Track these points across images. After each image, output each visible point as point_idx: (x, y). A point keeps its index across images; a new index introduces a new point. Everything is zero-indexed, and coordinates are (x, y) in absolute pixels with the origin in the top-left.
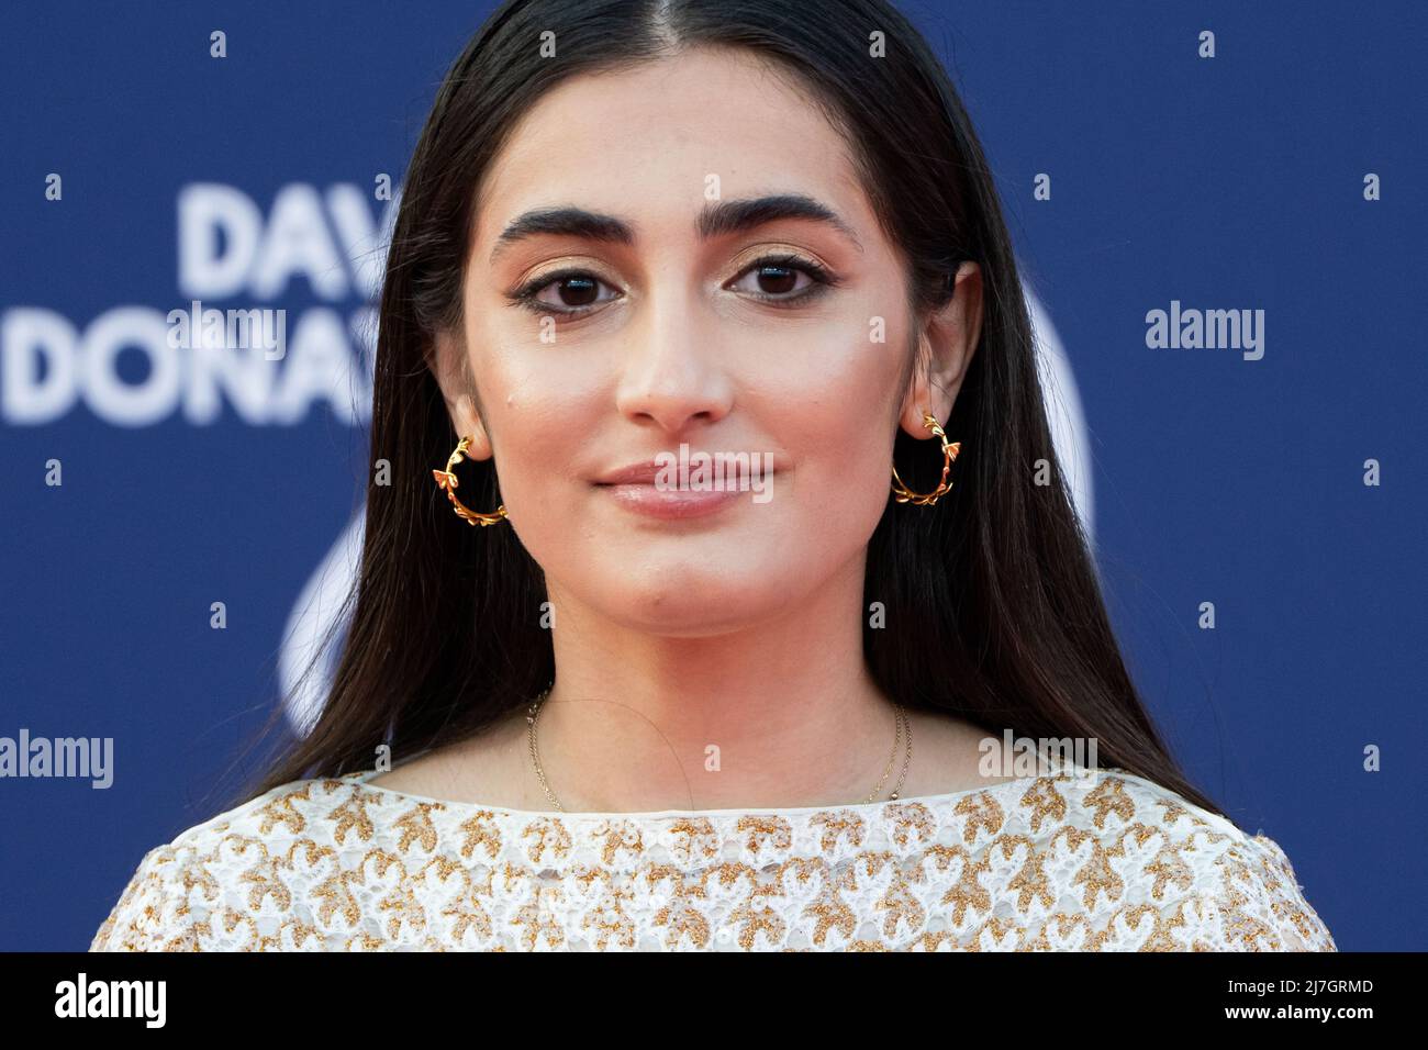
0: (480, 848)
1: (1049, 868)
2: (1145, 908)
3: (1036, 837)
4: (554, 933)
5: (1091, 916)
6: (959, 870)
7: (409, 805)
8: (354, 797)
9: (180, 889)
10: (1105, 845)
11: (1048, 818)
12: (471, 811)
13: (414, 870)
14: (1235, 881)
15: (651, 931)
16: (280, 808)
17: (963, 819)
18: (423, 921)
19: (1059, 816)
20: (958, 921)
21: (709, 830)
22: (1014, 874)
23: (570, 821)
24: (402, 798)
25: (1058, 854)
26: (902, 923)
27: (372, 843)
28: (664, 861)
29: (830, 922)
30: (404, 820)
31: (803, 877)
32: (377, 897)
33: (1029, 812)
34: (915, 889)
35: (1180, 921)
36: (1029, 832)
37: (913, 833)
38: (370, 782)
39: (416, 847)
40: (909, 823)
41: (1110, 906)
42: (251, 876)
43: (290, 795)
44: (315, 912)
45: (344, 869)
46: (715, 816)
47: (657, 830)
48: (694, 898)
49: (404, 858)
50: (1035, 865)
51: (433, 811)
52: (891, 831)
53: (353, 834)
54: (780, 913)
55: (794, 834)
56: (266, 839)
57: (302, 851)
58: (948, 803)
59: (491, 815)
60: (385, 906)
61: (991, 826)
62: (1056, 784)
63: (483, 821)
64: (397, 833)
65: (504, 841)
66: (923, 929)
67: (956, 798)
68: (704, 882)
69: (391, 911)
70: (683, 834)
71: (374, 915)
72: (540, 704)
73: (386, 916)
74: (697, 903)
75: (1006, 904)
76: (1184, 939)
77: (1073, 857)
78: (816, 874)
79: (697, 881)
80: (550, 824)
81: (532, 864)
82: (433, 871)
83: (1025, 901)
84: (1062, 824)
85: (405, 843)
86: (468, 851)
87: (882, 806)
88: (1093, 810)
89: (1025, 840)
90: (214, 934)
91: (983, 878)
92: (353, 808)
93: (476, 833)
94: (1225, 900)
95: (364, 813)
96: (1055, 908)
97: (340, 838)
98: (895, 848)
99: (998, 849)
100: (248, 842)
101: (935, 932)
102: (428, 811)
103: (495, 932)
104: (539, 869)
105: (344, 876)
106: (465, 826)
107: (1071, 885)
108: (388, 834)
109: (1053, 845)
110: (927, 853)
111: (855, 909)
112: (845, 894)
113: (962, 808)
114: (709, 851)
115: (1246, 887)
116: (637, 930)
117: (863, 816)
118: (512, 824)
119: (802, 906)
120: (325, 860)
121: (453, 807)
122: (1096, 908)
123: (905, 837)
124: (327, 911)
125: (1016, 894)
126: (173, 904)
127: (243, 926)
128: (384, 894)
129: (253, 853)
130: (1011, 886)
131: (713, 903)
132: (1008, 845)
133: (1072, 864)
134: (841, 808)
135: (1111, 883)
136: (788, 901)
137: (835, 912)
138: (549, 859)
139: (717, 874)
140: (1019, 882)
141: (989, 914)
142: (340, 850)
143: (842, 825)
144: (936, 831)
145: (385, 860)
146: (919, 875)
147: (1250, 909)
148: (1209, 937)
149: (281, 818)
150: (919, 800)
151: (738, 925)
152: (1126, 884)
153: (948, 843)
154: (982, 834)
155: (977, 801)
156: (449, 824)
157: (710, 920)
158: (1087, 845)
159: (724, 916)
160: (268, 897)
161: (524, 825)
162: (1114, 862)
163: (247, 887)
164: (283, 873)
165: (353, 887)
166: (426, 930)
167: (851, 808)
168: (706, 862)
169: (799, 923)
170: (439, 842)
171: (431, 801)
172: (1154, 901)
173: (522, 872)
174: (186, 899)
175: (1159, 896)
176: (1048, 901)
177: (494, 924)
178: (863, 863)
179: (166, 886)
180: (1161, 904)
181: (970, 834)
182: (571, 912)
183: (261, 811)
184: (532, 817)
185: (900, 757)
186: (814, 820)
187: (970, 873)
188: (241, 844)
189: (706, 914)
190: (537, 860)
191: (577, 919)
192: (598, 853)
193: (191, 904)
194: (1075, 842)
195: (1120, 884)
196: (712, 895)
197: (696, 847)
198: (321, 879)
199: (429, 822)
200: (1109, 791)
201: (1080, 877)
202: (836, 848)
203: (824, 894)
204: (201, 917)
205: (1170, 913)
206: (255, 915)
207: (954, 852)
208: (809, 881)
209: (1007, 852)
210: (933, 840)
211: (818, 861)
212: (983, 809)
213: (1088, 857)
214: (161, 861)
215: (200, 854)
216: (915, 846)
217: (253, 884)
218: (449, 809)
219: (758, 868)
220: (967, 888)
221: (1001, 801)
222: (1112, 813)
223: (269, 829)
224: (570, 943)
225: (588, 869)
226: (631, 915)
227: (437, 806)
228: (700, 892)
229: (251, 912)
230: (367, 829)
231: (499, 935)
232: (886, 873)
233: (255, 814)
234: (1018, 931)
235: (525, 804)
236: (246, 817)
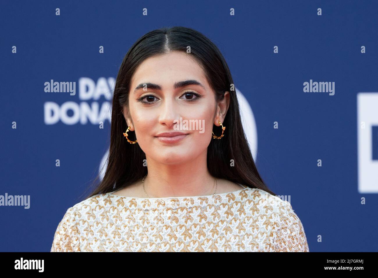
0: (133, 206)
1: (245, 207)
2: (264, 215)
3: (242, 202)
4: (148, 222)
5: (254, 217)
6: (227, 208)
7: (119, 198)
8: (108, 197)
9: (74, 216)
10: (256, 203)
11: (244, 198)
12: (131, 199)
13: (120, 210)
14: (282, 210)
15: (167, 221)
16: (94, 199)
17: (228, 198)
18: (122, 220)
19: (246, 198)
20: (227, 218)
21: (178, 201)
22: (238, 209)
23: (150, 200)
24: (117, 197)
25: (247, 205)
26: (216, 218)
27: (111, 206)
28: (170, 207)
29: (202, 218)
30: (118, 201)
31: (197, 209)
32: (113, 215)
33: (240, 197)
34: (219, 211)
35: (271, 218)
36: (241, 200)
37: (218, 201)
38: (111, 194)
39: (120, 206)
40: (217, 199)
41: (257, 215)
42: (88, 213)
43: (96, 197)
44: (100, 219)
45: (106, 210)
46: (179, 198)
47: (168, 201)
48: (175, 214)
49: (118, 208)
50: (242, 207)
51: (124, 199)
52: (214, 201)
53: (108, 204)
54: (192, 216)
55: (195, 201)
56: (91, 205)
57: (98, 207)
58: (225, 195)
59: (135, 199)
60: (114, 217)
61: (233, 199)
62: (246, 191)
63: (133, 200)
64: (116, 203)
65: (138, 204)
66: (220, 219)
67: (226, 194)
68: (177, 211)
69: (115, 218)
70: (173, 202)
71: (112, 219)
72: (145, 178)
73: (114, 219)
74: (176, 215)
75: (237, 215)
76: (272, 221)
77: (250, 205)
78: (199, 209)
79: (176, 211)
80: (147, 201)
81: (143, 208)
82: (124, 210)
83: (240, 214)
84: (247, 199)
85: (118, 205)
86: (130, 206)
87: (212, 196)
88: (253, 196)
89: (240, 202)
90: (80, 225)
91: (232, 209)
92: (108, 199)
93: (132, 203)
94: (280, 213)
95: (110, 200)
96: (246, 215)
97: (105, 204)
98: (215, 204)
99: (235, 204)
100: (87, 206)
101: (223, 220)
102: (122, 199)
103: (136, 222)
104: (144, 209)
105: (106, 212)
106: (130, 202)
107: (249, 211)
108: (115, 203)
109: (245, 203)
110: (221, 205)
111: (207, 215)
112: (205, 213)
113: (227, 196)
114: (178, 205)
115: (284, 211)
116: (164, 220)
117: (208, 198)
118: (139, 201)
119: (197, 215)
120: (102, 209)
121: (127, 198)
122: (254, 215)
123: (216, 202)
124: (103, 219)
125: (239, 213)
126: (72, 219)
127: (86, 223)
128: (114, 215)
129: (88, 208)
130: (237, 211)
131: (179, 215)
132: (237, 203)
133: (249, 207)
134: (204, 196)
135: (257, 210)
136: (194, 214)
137: (203, 216)
138: (147, 207)
139: (180, 209)
140: (239, 210)
141: (234, 217)
142: (105, 207)
143: (204, 200)
144: (223, 201)
145: (114, 208)
146: (219, 209)
147: (285, 215)
148: (277, 221)
149: (94, 201)
150: (219, 195)
151: (184, 219)
152: (260, 210)
153: (225, 203)
154: (232, 201)
155: (230, 195)
156: (127, 201)
157: (179, 218)
158: (252, 203)
159: (181, 217)
160: (91, 217)
161: (141, 201)
162: (258, 206)
163: (87, 215)
164: (94, 212)
165: (108, 214)
166: (123, 222)
167: (206, 196)
168: (177, 207)
169: (196, 218)
170: (125, 205)
171: (123, 197)
172: (266, 214)
173: (141, 210)
174: (75, 218)
175: (267, 212)
176: (245, 214)
177: (136, 220)
178: (208, 207)
179: (71, 215)
180: (267, 214)
181: (229, 201)
182: (151, 217)
183: (90, 200)
184: (143, 199)
185: (215, 187)
186: (198, 199)
187: (229, 208)
188: (86, 206)
189: (178, 217)
190: (144, 207)
191: (152, 219)
192: (156, 206)
193: (76, 219)
194: (250, 202)
195: (259, 210)
196: (179, 213)
197: (176, 204)
198: (102, 213)
199: (123, 201)
200: (256, 193)
201: (251, 209)
202: (203, 204)
203: (201, 213)
204: (78, 222)
205: (269, 216)
206: (89, 221)
207: (226, 204)
208: (198, 210)
209: (237, 205)
210: (222, 202)
211: (199, 206)
212: (232, 196)
213: (252, 205)
214: (70, 210)
215: (78, 209)
216: (218, 203)
217: (88, 215)
218: (126, 198)
219: (188, 208)
220: (229, 211)
221: (235, 195)
222: (257, 197)
223: (92, 203)
224: (151, 223)
225: (154, 209)
226: (163, 218)
227: (124, 198)
228: (177, 213)
229: (88, 220)
230: (111, 202)
231: (137, 222)
232: (213, 208)
233: (89, 201)
234: (239, 220)
235: (142, 197)
236: (87, 201)
